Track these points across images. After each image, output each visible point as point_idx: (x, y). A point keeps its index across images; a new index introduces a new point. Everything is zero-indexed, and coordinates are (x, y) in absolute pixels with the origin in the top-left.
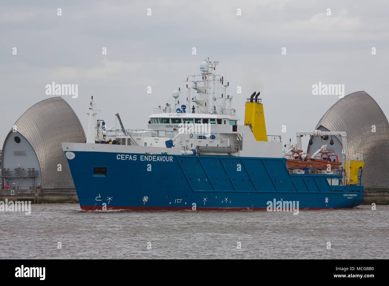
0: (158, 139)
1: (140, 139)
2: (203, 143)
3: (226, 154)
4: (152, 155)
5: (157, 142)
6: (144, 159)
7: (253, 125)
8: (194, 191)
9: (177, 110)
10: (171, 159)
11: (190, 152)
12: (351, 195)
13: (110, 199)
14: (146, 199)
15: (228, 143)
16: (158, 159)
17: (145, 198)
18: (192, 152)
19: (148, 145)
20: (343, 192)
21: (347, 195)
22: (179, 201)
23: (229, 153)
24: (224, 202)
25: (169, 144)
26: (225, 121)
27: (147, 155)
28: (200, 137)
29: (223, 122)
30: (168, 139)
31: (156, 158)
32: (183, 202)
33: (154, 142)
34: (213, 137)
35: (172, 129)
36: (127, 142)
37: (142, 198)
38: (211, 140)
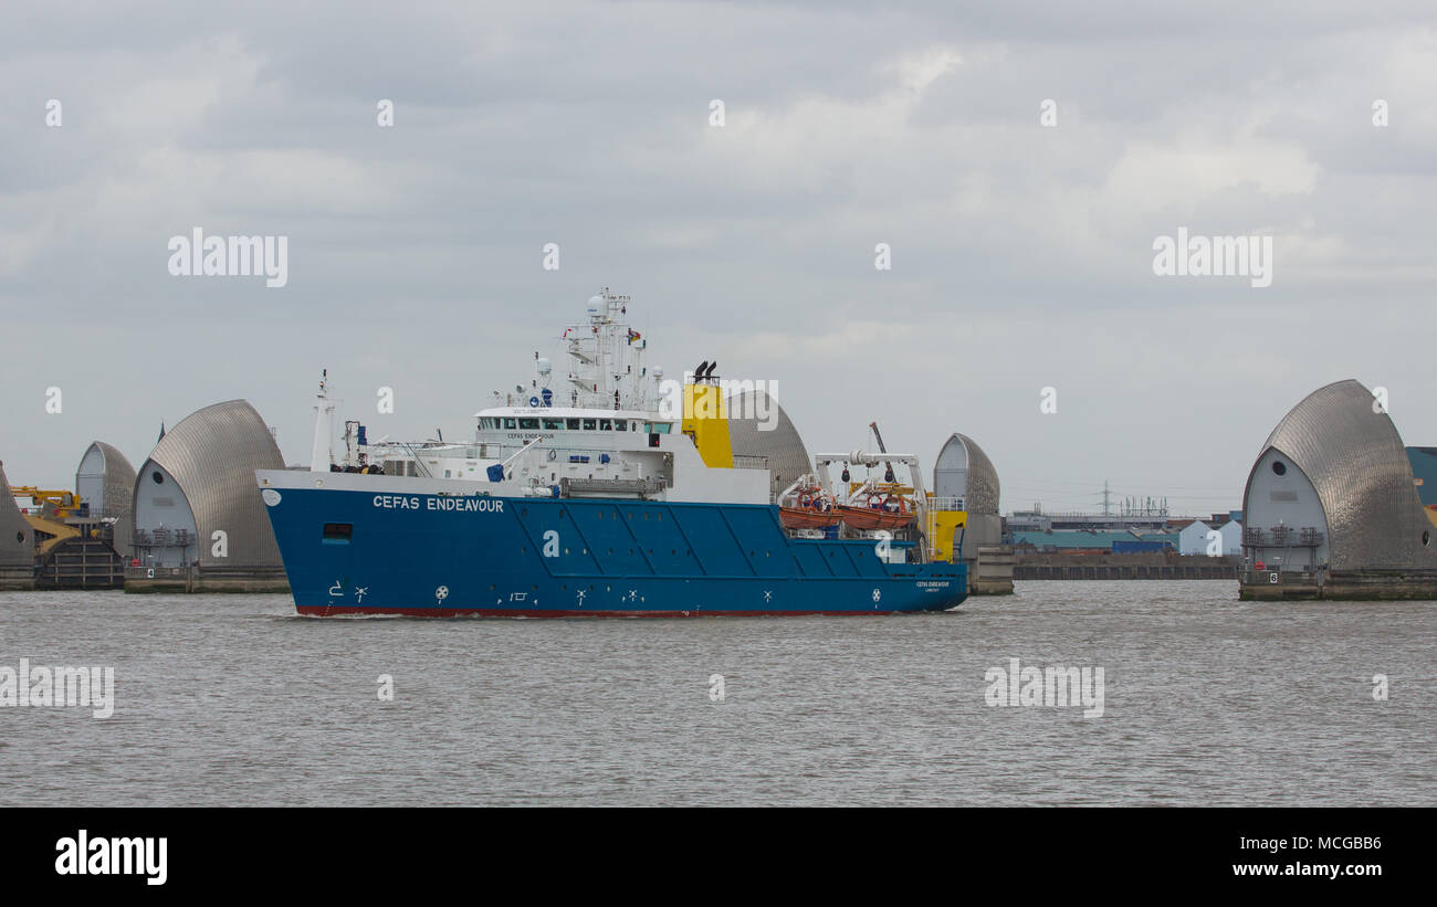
0: (475, 464)
1: (435, 462)
2: (581, 472)
3: (635, 496)
4: (455, 498)
5: (472, 470)
6: (435, 506)
7: (699, 433)
8: (554, 574)
9: (531, 400)
10: (499, 506)
11: (546, 492)
12: (934, 584)
13: (361, 591)
14: (442, 592)
15: (640, 471)
16: (468, 506)
17: (440, 589)
18: (549, 492)
19: (454, 476)
20: (916, 578)
21: (925, 584)
22: (520, 597)
23: (640, 493)
24: (629, 600)
25: (496, 474)
26: (634, 425)
27: (442, 496)
28: (574, 459)
29: (629, 426)
30: (493, 463)
31: (464, 504)
32: (529, 599)
33: (465, 470)
34: (605, 459)
35: (520, 442)
36: (406, 470)
37: (434, 590)
38: (601, 466)
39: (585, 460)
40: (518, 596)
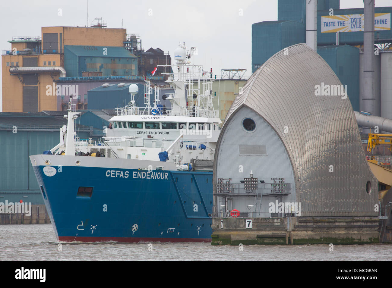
0: (146, 150)
1: (120, 149)
2: (197, 154)
4: (145, 171)
5: (144, 154)
6: (136, 176)
8: (189, 217)
10: (166, 176)
13: (94, 227)
14: (135, 228)
16: (152, 176)
17: (134, 226)
18: (186, 167)
19: (133, 157)
22: (172, 230)
25: (164, 156)
26: (215, 126)
27: (138, 170)
28: (190, 147)
29: (212, 127)
31: (150, 174)
32: (176, 232)
33: (140, 154)
34: (203, 147)
35: (145, 136)
36: (106, 155)
37: (131, 227)
38: (201, 151)
39: (194, 148)
40: (171, 230)
